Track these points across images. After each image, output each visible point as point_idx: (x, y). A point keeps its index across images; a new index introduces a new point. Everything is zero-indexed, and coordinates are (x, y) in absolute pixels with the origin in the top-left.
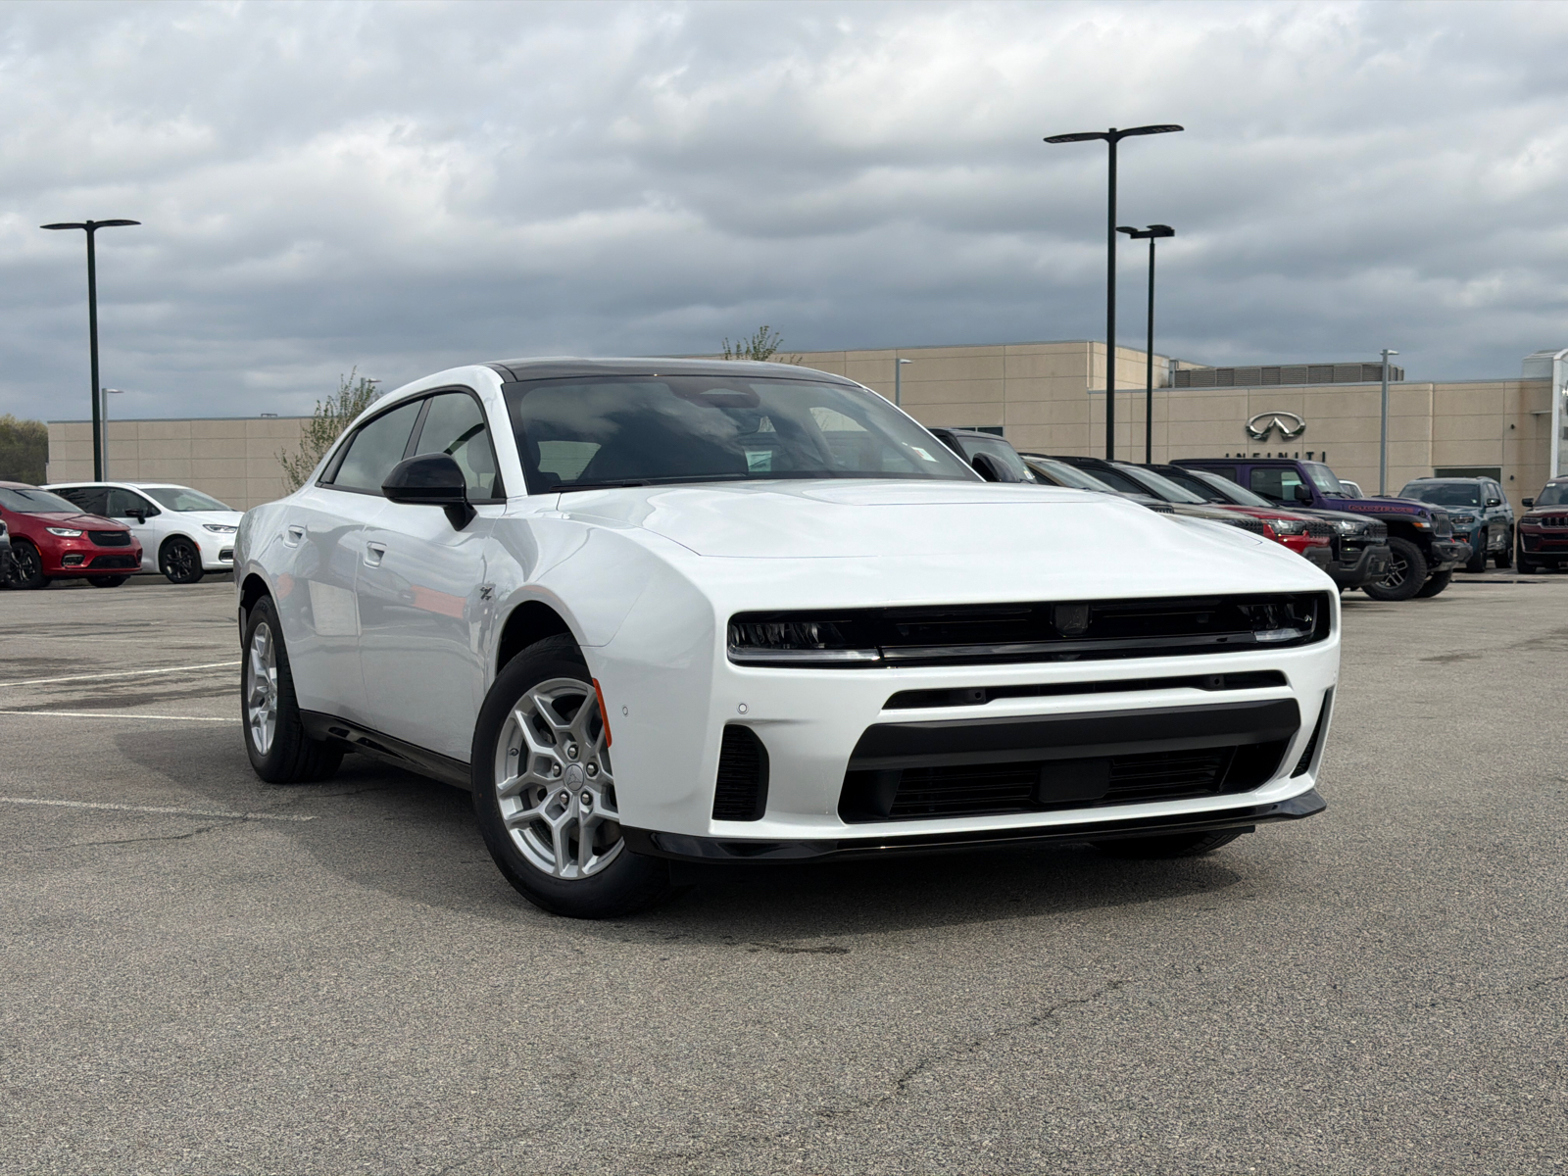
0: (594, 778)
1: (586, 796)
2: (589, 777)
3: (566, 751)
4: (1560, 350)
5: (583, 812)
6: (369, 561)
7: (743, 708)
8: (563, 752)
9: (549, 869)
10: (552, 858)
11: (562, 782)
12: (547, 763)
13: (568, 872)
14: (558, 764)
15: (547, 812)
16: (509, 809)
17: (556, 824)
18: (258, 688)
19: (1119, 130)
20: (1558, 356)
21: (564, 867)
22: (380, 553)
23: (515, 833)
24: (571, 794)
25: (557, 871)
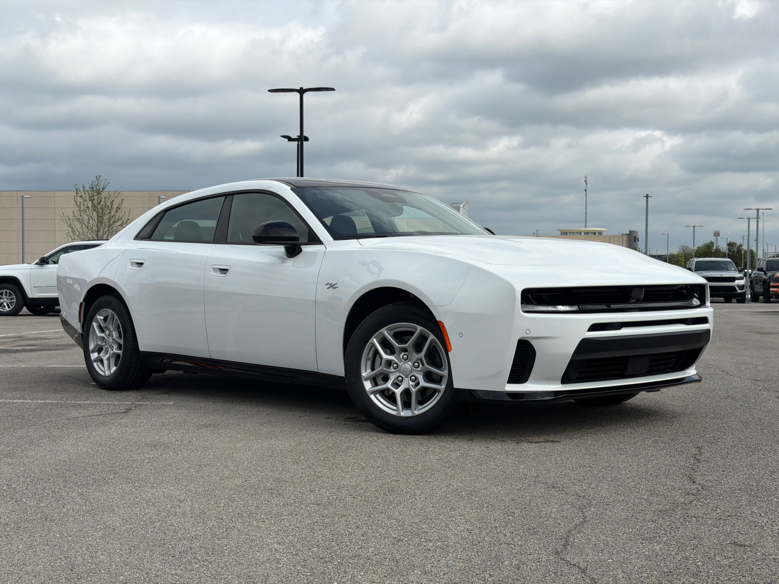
0: (419, 369)
1: (413, 378)
2: (415, 369)
3: (401, 356)
4: (462, 203)
5: (412, 385)
6: (213, 274)
7: (528, 332)
8: (400, 358)
9: (394, 413)
10: (395, 408)
11: (398, 372)
12: (389, 363)
13: (405, 413)
14: (396, 363)
15: (391, 385)
16: (368, 385)
17: (398, 392)
18: (99, 343)
19: (304, 88)
20: (461, 206)
21: (402, 412)
22: (224, 271)
23: (372, 397)
24: (404, 377)
25: (400, 413)
